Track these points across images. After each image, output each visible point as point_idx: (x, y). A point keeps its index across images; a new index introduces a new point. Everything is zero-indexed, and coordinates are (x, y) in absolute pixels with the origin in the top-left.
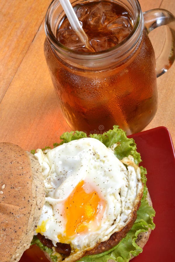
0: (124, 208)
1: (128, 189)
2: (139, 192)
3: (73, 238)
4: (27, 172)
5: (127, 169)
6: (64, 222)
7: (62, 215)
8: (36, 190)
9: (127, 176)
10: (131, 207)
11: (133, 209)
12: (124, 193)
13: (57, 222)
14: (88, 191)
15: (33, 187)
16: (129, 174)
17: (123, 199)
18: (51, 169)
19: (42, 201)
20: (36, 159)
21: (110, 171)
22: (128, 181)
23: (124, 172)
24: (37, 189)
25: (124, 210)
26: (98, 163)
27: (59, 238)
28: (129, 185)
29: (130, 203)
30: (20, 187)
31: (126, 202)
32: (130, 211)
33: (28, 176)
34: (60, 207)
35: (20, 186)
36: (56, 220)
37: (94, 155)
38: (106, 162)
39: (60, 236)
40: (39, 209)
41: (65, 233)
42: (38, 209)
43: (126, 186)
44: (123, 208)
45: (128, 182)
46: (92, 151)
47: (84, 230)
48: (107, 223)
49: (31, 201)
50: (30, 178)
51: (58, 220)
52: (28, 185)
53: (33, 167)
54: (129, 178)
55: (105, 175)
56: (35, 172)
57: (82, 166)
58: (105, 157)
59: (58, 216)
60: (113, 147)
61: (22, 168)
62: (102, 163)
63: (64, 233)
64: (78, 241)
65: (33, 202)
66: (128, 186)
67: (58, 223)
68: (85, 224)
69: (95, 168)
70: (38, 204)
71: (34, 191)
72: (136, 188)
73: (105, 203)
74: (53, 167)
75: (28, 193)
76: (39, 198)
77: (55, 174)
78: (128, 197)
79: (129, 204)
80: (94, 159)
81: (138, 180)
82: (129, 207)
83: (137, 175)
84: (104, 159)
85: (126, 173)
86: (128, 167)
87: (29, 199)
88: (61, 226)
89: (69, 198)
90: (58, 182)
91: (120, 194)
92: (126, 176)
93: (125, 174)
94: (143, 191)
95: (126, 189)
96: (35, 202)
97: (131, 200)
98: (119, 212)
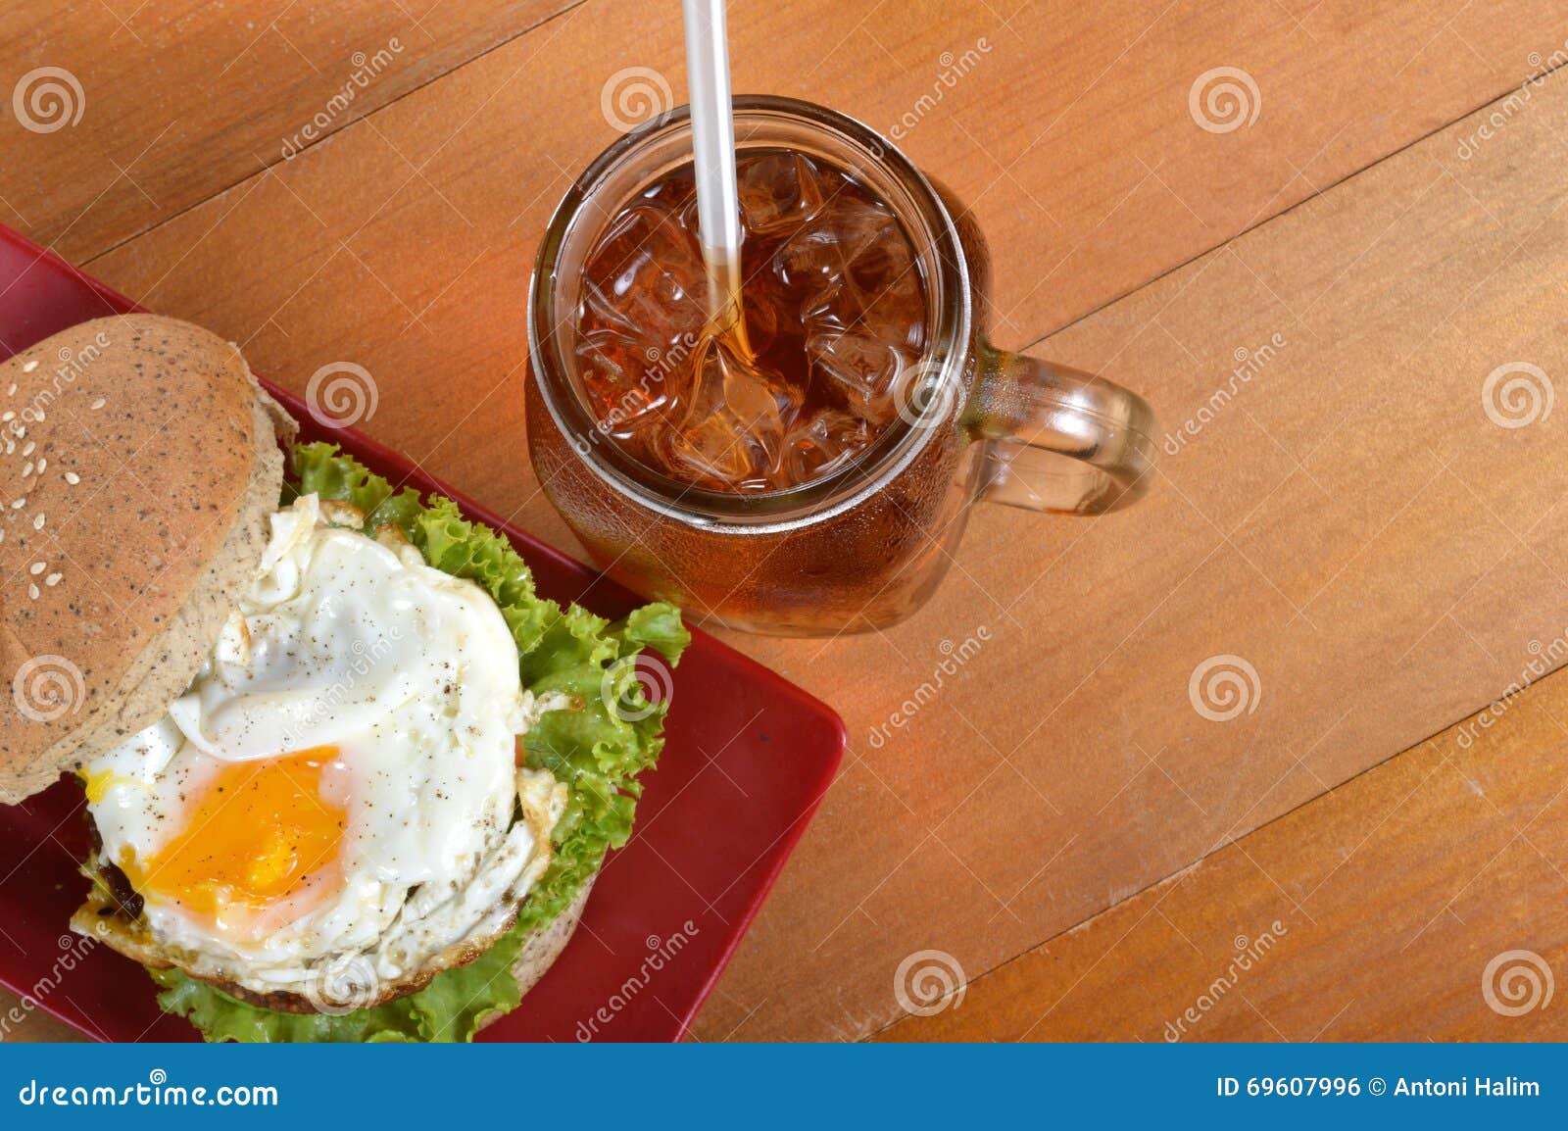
0: (391, 944)
1: (451, 899)
2: (475, 939)
3: (158, 904)
4: (163, 596)
5: (509, 831)
6: (174, 826)
7: (183, 799)
8: (153, 668)
9: (491, 851)
10: (410, 962)
11: (409, 978)
12: (425, 903)
13: (149, 808)
14: (327, 791)
15: (149, 655)
16: (501, 853)
17: (410, 913)
18: (297, 594)
19: (146, 713)
20: (268, 534)
21: (439, 796)
22: (474, 873)
23: (490, 831)
24: (161, 667)
25: (383, 948)
26: (434, 732)
27: (123, 855)
28: (466, 885)
29: (421, 944)
30: (98, 629)
31: (411, 932)
32: (394, 972)
33: (155, 611)
34: (202, 767)
35: (101, 625)
36: (153, 802)
37: (447, 690)
38: (461, 751)
39: (129, 852)
40: (120, 732)
41: (146, 864)
42: (115, 728)
43: (454, 884)
44: (386, 941)
45: (468, 876)
46: (452, 675)
47: (204, 912)
48: (295, 950)
49: (100, 698)
50: (157, 620)
51: (159, 807)
52: (132, 640)
53: (216, 569)
54: (487, 862)
55: (419, 792)
56: (208, 595)
57: (373, 699)
58: (472, 730)
59: (170, 791)
60: (548, 700)
61: (159, 568)
62: (445, 744)
63: (146, 860)
64: (166, 923)
65: (108, 703)
66: (459, 890)
67: (150, 813)
68: (222, 896)
69: (415, 736)
70: (126, 714)
71: (136, 672)
72: (478, 916)
73: (338, 886)
74: (305, 598)
75: (111, 668)
76: (143, 697)
77: (292, 626)
78: (430, 924)
79: (415, 945)
80: (436, 702)
81: (507, 897)
82: (405, 954)
83: (520, 875)
84: (462, 736)
85: (493, 843)
86: (517, 825)
87: (101, 690)
88: (151, 834)
89: (250, 766)
90: (283, 659)
91: (412, 891)
92: (483, 850)
93: (486, 843)
94: (487, 946)
95: (448, 892)
96: (116, 707)
97: (430, 941)
98: (365, 944)
